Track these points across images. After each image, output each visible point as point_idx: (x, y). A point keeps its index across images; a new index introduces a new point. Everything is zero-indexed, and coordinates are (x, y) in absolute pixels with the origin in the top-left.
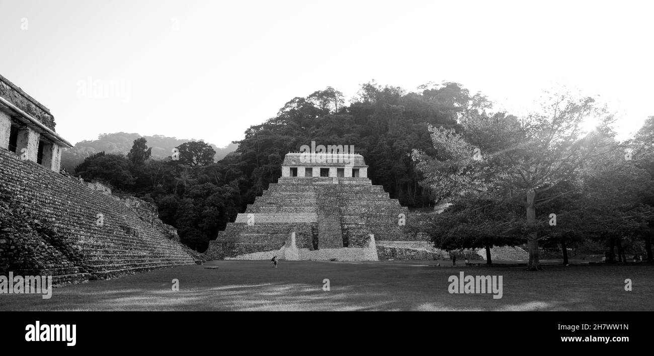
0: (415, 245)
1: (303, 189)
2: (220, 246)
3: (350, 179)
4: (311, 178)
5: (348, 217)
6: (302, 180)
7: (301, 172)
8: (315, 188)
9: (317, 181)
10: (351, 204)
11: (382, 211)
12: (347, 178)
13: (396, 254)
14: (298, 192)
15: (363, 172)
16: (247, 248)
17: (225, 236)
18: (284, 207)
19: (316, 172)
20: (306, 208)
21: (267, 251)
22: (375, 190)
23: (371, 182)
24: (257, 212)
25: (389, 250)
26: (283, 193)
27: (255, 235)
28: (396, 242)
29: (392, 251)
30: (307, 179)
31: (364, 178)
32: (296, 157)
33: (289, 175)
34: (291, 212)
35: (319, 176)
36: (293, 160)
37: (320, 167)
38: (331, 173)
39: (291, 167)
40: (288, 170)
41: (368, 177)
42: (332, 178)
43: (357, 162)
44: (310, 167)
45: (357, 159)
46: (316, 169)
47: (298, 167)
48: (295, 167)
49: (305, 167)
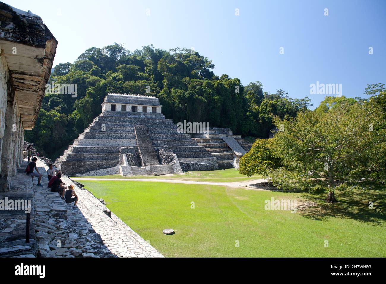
0: (199, 161)
1: (122, 121)
2: (70, 166)
3: (151, 114)
4: (125, 112)
5: (156, 141)
6: (120, 113)
7: (119, 108)
8: (130, 120)
9: (131, 115)
10: (156, 132)
12: (149, 113)
13: (190, 167)
14: (119, 123)
15: (159, 110)
16: (91, 167)
17: (73, 157)
18: (113, 134)
19: (129, 108)
20: (127, 135)
21: (106, 168)
22: (168, 122)
23: (164, 117)
24: (93, 138)
25: (185, 165)
26: (109, 124)
27: (96, 156)
28: (189, 159)
29: (187, 165)
30: (123, 113)
31: (160, 114)
32: (115, 97)
33: (110, 110)
34: (118, 138)
35: (131, 111)
36: (113, 99)
37: (131, 105)
38: (139, 109)
39: (112, 104)
40: (110, 106)
41: (162, 113)
42: (140, 113)
43: (155, 102)
44: (125, 105)
45: (155, 100)
46: (129, 106)
47: (117, 104)
48: (114, 104)
49: (121, 104)
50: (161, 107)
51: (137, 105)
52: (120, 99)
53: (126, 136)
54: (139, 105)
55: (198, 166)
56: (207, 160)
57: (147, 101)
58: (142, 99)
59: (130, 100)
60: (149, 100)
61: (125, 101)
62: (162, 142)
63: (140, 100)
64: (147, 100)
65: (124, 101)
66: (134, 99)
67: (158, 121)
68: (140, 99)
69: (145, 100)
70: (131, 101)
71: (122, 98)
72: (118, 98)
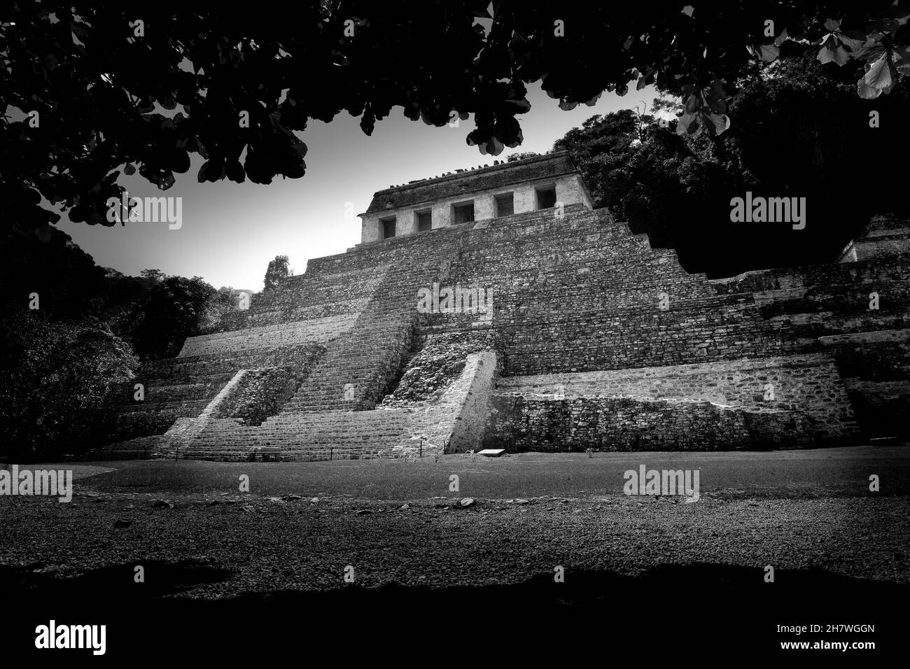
1: (380, 259)
3: (528, 216)
4: (428, 232)
6: (407, 239)
7: (405, 225)
14: (361, 268)
15: (570, 192)
18: (300, 310)
19: (440, 217)
26: (327, 278)
30: (420, 236)
32: (397, 194)
36: (389, 201)
39: (381, 217)
40: (377, 226)
43: (552, 167)
44: (426, 207)
45: (551, 161)
46: (441, 209)
47: (396, 214)
48: (389, 215)
49: (413, 210)
50: (574, 178)
51: (471, 199)
52: (412, 196)
54: (479, 196)
55: (632, 417)
56: (737, 379)
57: (518, 171)
58: (496, 173)
59: (447, 187)
60: (524, 167)
63: (487, 178)
64: (518, 168)
65: (426, 196)
66: (465, 180)
68: (488, 174)
69: (508, 170)
70: (453, 189)
71: (420, 188)
72: (409, 191)
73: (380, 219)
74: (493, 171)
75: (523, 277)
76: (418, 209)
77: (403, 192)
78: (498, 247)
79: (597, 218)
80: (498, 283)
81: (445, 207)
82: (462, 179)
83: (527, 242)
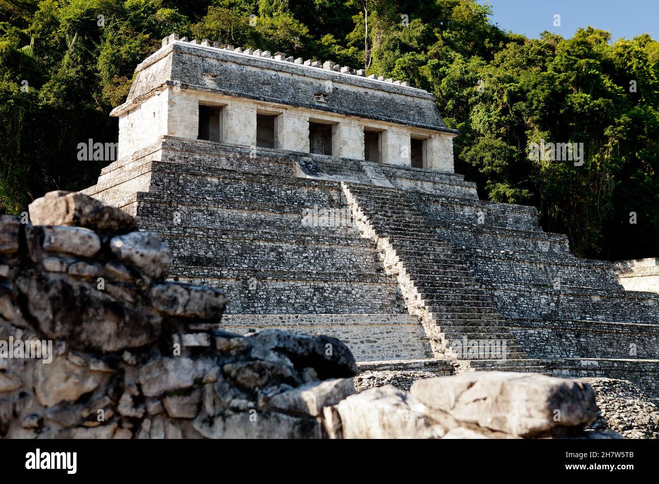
1: (290, 200)
3: (410, 173)
4: (283, 153)
7: (243, 124)
10: (487, 273)
11: (596, 309)
12: (399, 168)
14: (280, 209)
15: (442, 153)
19: (296, 132)
20: (358, 289)
22: (517, 221)
23: (474, 191)
26: (225, 213)
30: (269, 158)
31: (448, 174)
32: (214, 62)
33: (196, 133)
34: (305, 307)
35: (307, 150)
36: (206, 71)
37: (307, 115)
38: (345, 143)
39: (203, 98)
40: (192, 112)
41: (456, 172)
42: (357, 167)
43: (420, 112)
44: (275, 110)
45: (416, 100)
46: (296, 120)
47: (229, 102)
48: (216, 101)
49: (255, 106)
50: (451, 138)
51: (336, 120)
52: (244, 78)
53: (348, 292)
54: (347, 120)
57: (381, 99)
59: (294, 84)
60: (387, 95)
61: (274, 91)
62: (546, 332)
63: (347, 93)
65: (267, 88)
66: (316, 83)
67: (467, 209)
68: (345, 87)
69: (370, 92)
70: (305, 92)
71: (249, 68)
72: (234, 66)
73: (200, 102)
74: (351, 84)
75: (547, 294)
76: (263, 108)
77: (224, 64)
78: (456, 230)
79: (530, 218)
80: (523, 296)
81: (302, 119)
82: (311, 80)
83: (485, 232)
